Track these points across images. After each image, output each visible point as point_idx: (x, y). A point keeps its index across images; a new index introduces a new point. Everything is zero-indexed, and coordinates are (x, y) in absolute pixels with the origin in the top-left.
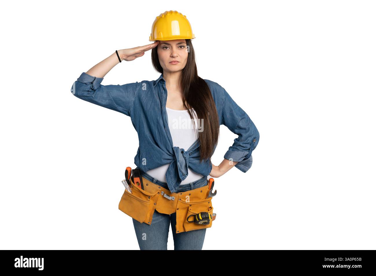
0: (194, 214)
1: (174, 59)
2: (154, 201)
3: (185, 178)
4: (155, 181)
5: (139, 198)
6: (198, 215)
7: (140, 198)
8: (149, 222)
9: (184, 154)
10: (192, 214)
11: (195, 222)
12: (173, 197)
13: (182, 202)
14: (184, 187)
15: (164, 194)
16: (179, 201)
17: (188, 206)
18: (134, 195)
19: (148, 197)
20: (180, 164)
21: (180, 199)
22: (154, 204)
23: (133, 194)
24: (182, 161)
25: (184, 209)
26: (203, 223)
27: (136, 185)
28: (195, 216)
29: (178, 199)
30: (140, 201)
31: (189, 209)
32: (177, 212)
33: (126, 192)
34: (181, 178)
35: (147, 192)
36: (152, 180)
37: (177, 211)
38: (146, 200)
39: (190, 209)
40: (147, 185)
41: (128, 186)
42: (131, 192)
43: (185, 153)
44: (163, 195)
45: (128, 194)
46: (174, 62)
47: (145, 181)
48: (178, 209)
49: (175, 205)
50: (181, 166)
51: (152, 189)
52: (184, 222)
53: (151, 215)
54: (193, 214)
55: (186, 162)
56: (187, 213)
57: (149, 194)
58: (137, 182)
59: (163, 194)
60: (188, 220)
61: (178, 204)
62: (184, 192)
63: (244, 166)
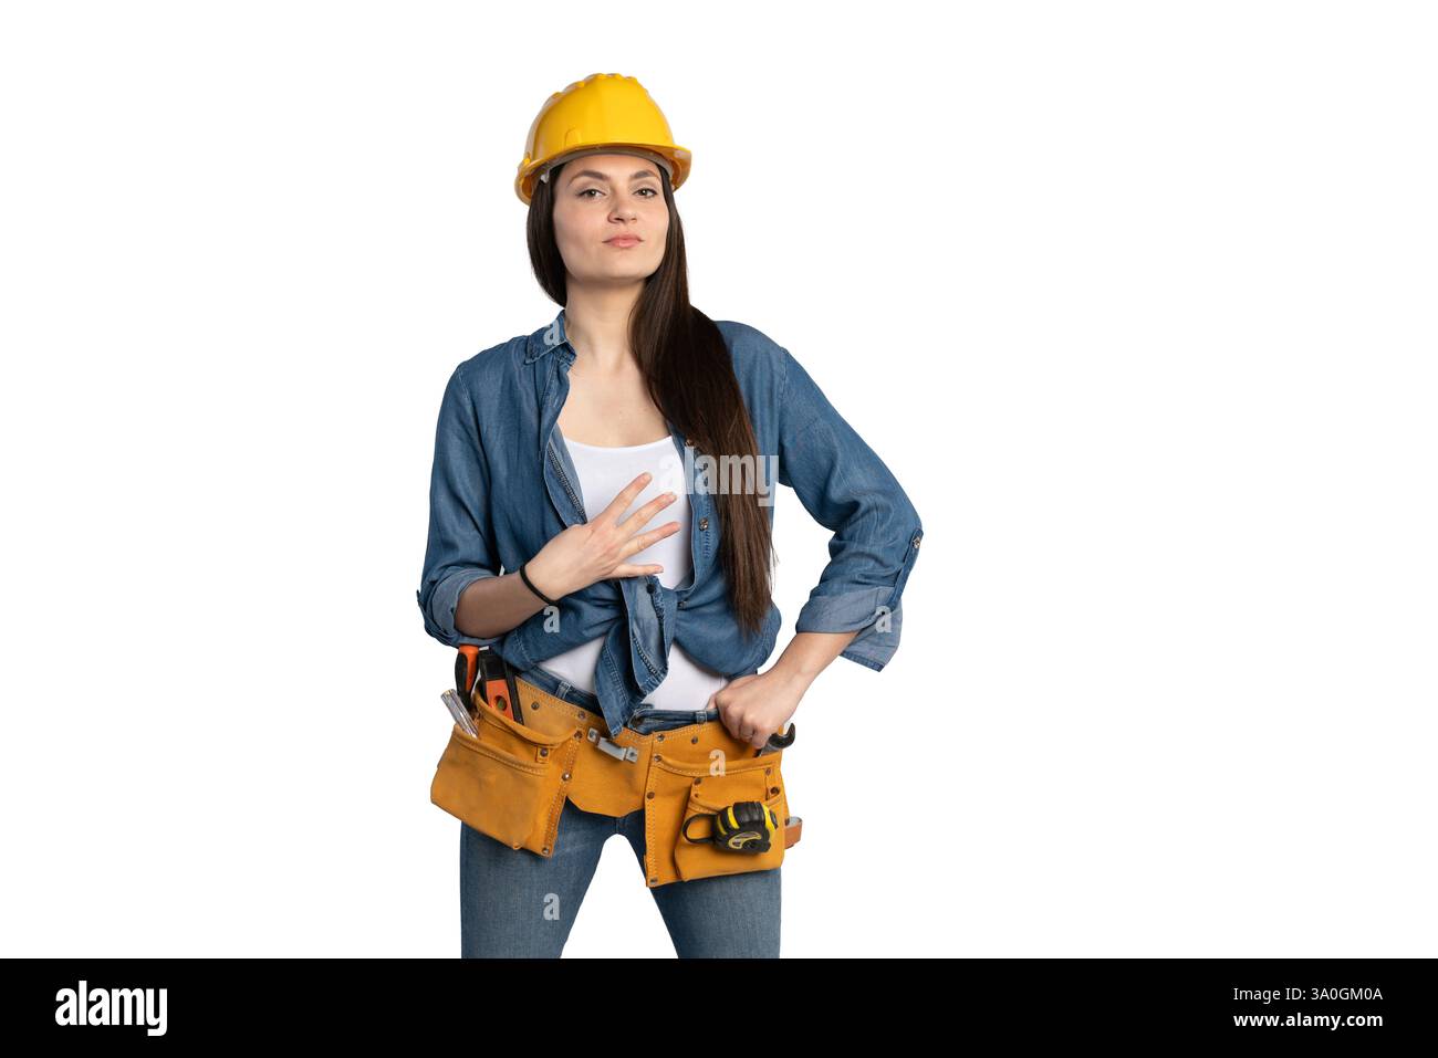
0: (710, 813)
1: (622, 229)
2: (560, 764)
3: (657, 686)
4: (562, 689)
5: (503, 752)
6: (723, 813)
7: (509, 755)
8: (545, 849)
9: (657, 596)
10: (702, 811)
11: (715, 840)
12: (631, 750)
13: (667, 768)
15: (598, 740)
16: (655, 763)
17: (689, 782)
18: (488, 743)
19: (539, 750)
20: (642, 630)
21: (659, 758)
22: (564, 779)
23: (483, 743)
24: (649, 623)
25: (672, 794)
26: (745, 844)
27: (493, 709)
28: (715, 819)
29: (651, 757)
30: (509, 765)
31: (692, 794)
32: (647, 808)
33: (458, 736)
34: (640, 685)
35: (535, 733)
36: (553, 686)
37: (647, 803)
38: (533, 761)
39: (696, 796)
40: (535, 707)
41: (464, 714)
42: (478, 735)
43: (659, 591)
44: (597, 743)
45: (465, 743)
46: (626, 238)
47: (528, 692)
48: (651, 796)
49: (640, 778)
50: (645, 639)
51: (553, 720)
52: (675, 843)
53: (550, 820)
54: (706, 812)
55: (661, 625)
56: (685, 808)
57: (544, 737)
58: (498, 698)
59: (593, 739)
60: (686, 836)
61: (650, 775)
62: (672, 732)
63: (877, 644)
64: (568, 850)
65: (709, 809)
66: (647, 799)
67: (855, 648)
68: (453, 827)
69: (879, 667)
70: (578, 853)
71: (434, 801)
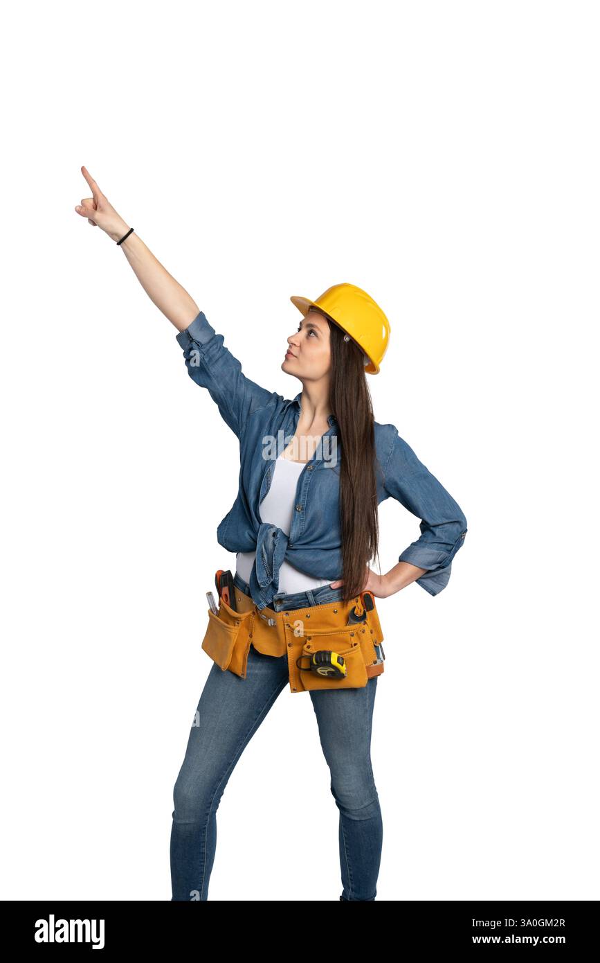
2: (248, 629)
4: (247, 589)
8: (242, 674)
9: (276, 538)
12: (272, 620)
13: (291, 630)
14: (295, 600)
16: (287, 628)
19: (236, 621)
21: (289, 626)
22: (250, 635)
23: (217, 617)
25: (297, 645)
26: (328, 672)
27: (223, 601)
28: (311, 658)
29: (285, 624)
31: (306, 646)
32: (288, 652)
34: (259, 582)
36: (243, 587)
37: (288, 650)
38: (233, 626)
39: (309, 647)
40: (239, 600)
47: (238, 593)
48: (290, 645)
49: (283, 636)
53: (244, 658)
56: (302, 652)
58: (225, 595)
60: (297, 666)
61: (287, 634)
62: (294, 612)
63: (435, 582)
64: (256, 671)
65: (309, 653)
66: (288, 647)
67: (423, 580)
68: (209, 663)
69: (434, 594)
70: (262, 675)
71: (203, 648)
